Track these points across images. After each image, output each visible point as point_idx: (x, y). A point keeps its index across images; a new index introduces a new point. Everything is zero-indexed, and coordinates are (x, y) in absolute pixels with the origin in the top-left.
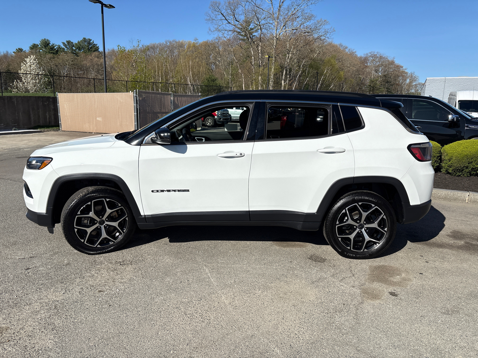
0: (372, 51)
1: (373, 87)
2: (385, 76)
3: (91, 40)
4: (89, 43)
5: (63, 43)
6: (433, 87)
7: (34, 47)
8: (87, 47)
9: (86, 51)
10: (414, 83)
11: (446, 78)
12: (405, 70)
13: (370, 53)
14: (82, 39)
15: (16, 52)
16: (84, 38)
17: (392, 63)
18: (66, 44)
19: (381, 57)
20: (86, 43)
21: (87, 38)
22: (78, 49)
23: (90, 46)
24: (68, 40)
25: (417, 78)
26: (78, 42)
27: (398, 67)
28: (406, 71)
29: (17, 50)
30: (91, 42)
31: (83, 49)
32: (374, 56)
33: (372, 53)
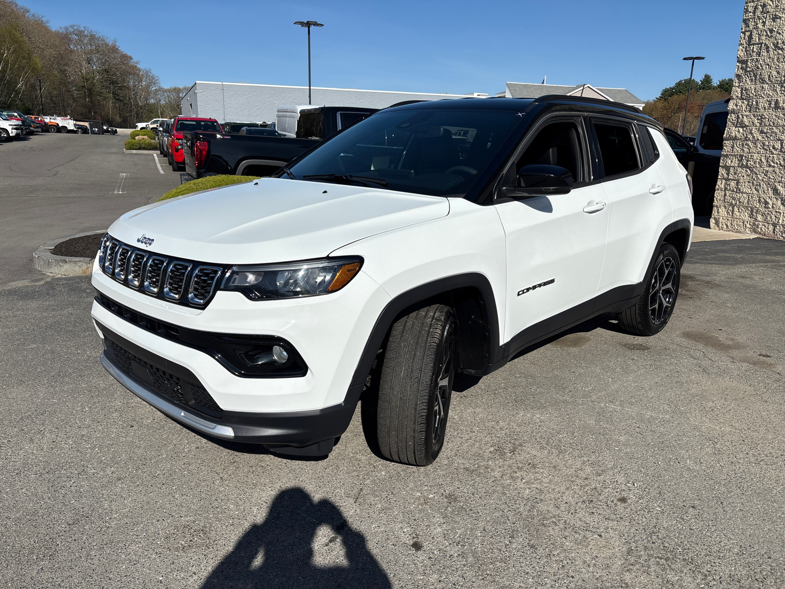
0: (75, 24)
1: (89, 90)
2: (106, 71)
6: (207, 97)
10: (154, 88)
11: (224, 83)
12: (137, 63)
13: (72, 27)
17: (114, 49)
19: (92, 37)
25: (157, 80)
27: (126, 58)
28: (139, 66)
32: (80, 34)
33: (75, 27)
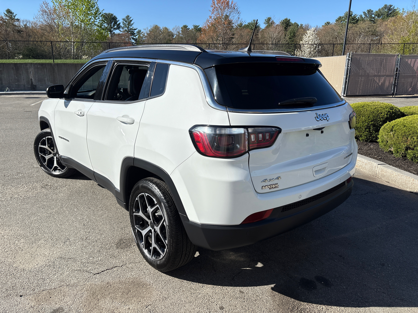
3: (392, 6)
4: (389, 9)
5: (364, 12)
7: (339, 19)
8: (387, 13)
9: (385, 17)
14: (383, 6)
15: (324, 25)
16: (386, 5)
18: (367, 13)
20: (386, 9)
21: (388, 4)
22: (377, 16)
23: (390, 12)
24: (369, 10)
26: (379, 10)
29: (325, 23)
30: (392, 7)
31: (382, 16)
